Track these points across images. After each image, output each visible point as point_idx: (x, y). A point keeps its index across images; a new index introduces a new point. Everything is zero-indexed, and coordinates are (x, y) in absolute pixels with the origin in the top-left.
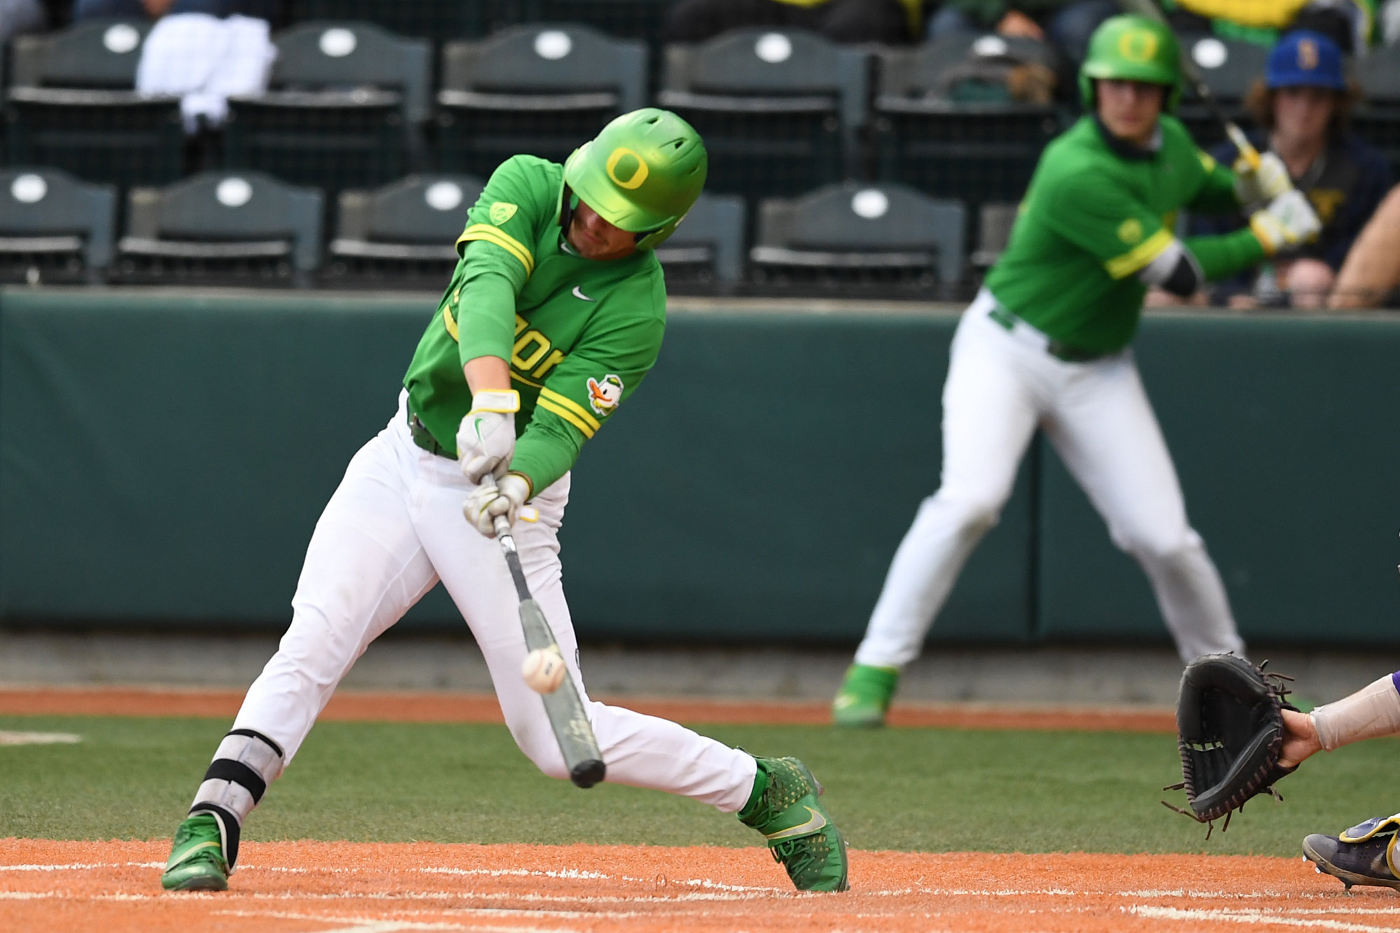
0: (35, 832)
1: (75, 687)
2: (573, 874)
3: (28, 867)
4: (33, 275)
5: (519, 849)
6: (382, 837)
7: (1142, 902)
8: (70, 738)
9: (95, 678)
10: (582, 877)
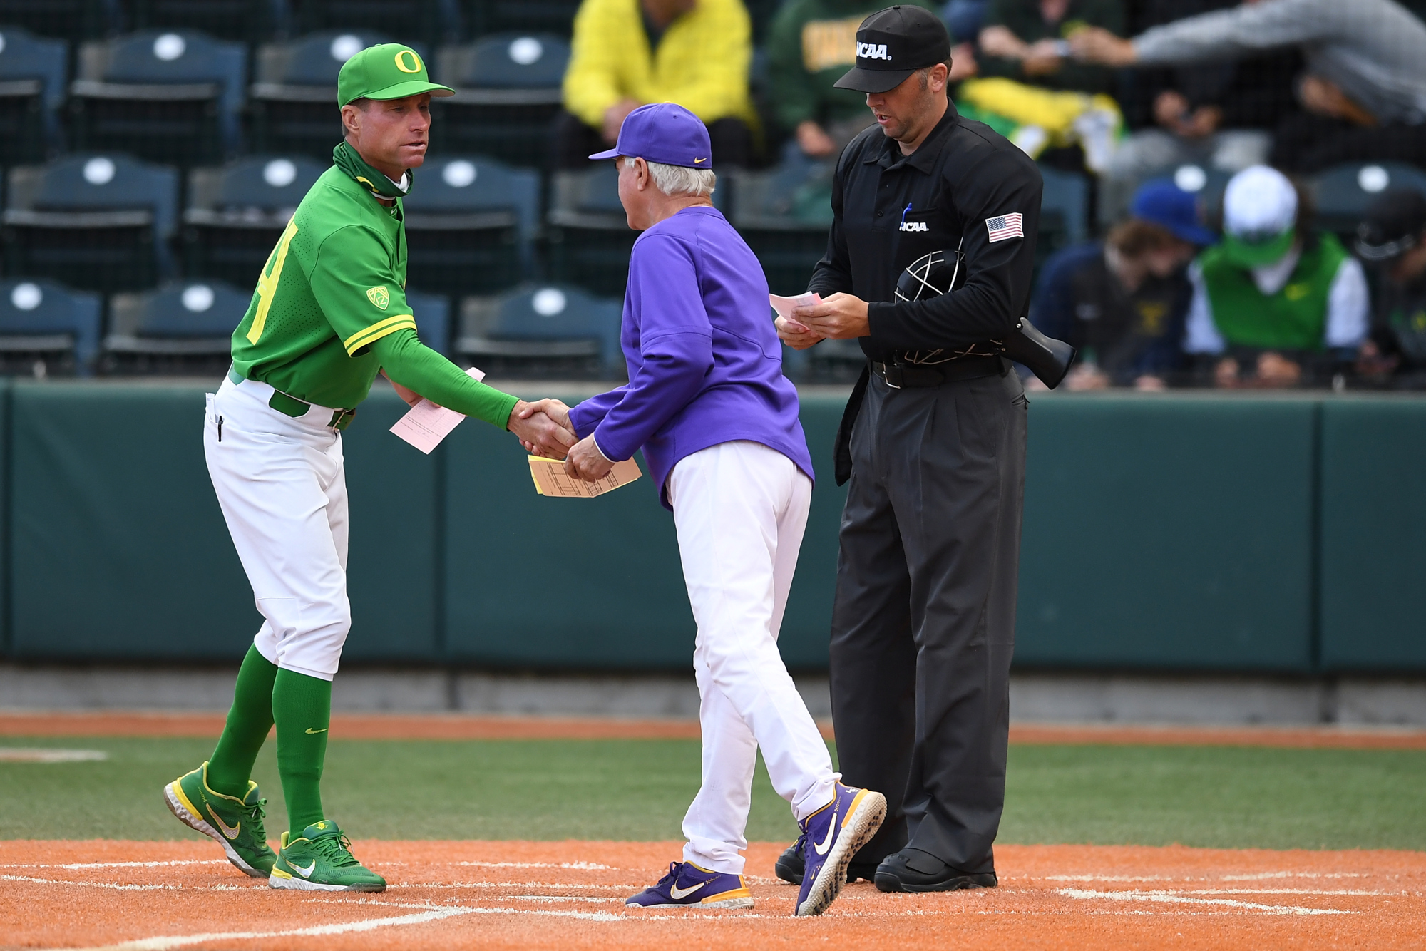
0: (116, 833)
1: (79, 713)
2: (583, 865)
3: (133, 864)
4: (40, 369)
5: (524, 846)
6: (402, 836)
7: (1066, 885)
8: (97, 755)
9: (96, 704)
10: (591, 868)
